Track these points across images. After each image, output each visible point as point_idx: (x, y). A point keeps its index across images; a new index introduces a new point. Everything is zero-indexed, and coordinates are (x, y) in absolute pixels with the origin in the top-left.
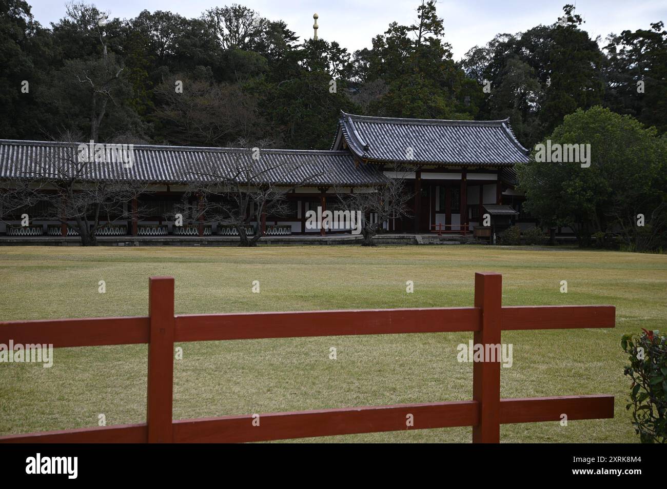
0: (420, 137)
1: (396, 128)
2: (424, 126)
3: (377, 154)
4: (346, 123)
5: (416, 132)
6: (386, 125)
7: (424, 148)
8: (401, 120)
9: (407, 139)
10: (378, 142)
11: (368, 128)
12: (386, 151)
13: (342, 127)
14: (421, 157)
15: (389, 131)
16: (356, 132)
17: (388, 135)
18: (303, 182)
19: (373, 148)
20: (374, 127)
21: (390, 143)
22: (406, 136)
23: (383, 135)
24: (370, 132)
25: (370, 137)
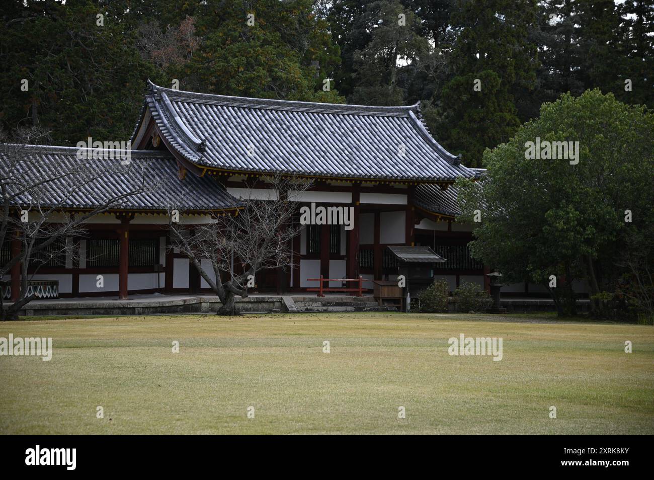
0: (283, 131)
1: (242, 114)
2: (287, 112)
3: (220, 158)
4: (159, 102)
5: (276, 122)
6: (225, 108)
7: (293, 150)
8: (249, 102)
9: (264, 133)
10: (217, 138)
11: (197, 112)
12: (233, 154)
13: (152, 109)
14: (291, 165)
15: (233, 119)
16: (178, 119)
17: (232, 125)
18: (106, 206)
19: (211, 147)
20: (206, 111)
21: (238, 140)
22: (260, 128)
23: (224, 125)
24: (202, 120)
25: (203, 129)
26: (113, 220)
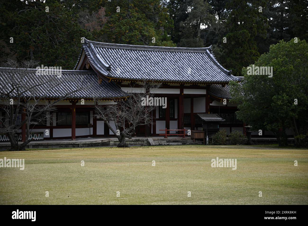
0: (147, 60)
1: (128, 53)
2: (149, 51)
3: (118, 73)
4: (89, 48)
5: (144, 56)
6: (120, 50)
7: (152, 69)
8: (131, 47)
9: (138, 61)
10: (116, 64)
11: (106, 52)
12: (124, 71)
13: (85, 51)
14: (151, 76)
15: (123, 55)
16: (98, 55)
17: (123, 58)
18: (65, 97)
20: (111, 52)
21: (126, 65)
22: (136, 59)
23: (119, 58)
24: (109, 56)
25: (109, 60)
26: (68, 103)
